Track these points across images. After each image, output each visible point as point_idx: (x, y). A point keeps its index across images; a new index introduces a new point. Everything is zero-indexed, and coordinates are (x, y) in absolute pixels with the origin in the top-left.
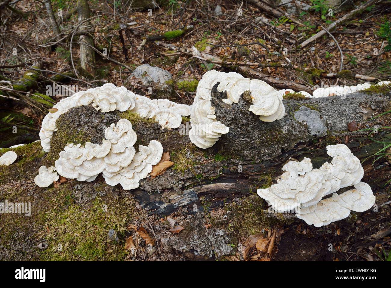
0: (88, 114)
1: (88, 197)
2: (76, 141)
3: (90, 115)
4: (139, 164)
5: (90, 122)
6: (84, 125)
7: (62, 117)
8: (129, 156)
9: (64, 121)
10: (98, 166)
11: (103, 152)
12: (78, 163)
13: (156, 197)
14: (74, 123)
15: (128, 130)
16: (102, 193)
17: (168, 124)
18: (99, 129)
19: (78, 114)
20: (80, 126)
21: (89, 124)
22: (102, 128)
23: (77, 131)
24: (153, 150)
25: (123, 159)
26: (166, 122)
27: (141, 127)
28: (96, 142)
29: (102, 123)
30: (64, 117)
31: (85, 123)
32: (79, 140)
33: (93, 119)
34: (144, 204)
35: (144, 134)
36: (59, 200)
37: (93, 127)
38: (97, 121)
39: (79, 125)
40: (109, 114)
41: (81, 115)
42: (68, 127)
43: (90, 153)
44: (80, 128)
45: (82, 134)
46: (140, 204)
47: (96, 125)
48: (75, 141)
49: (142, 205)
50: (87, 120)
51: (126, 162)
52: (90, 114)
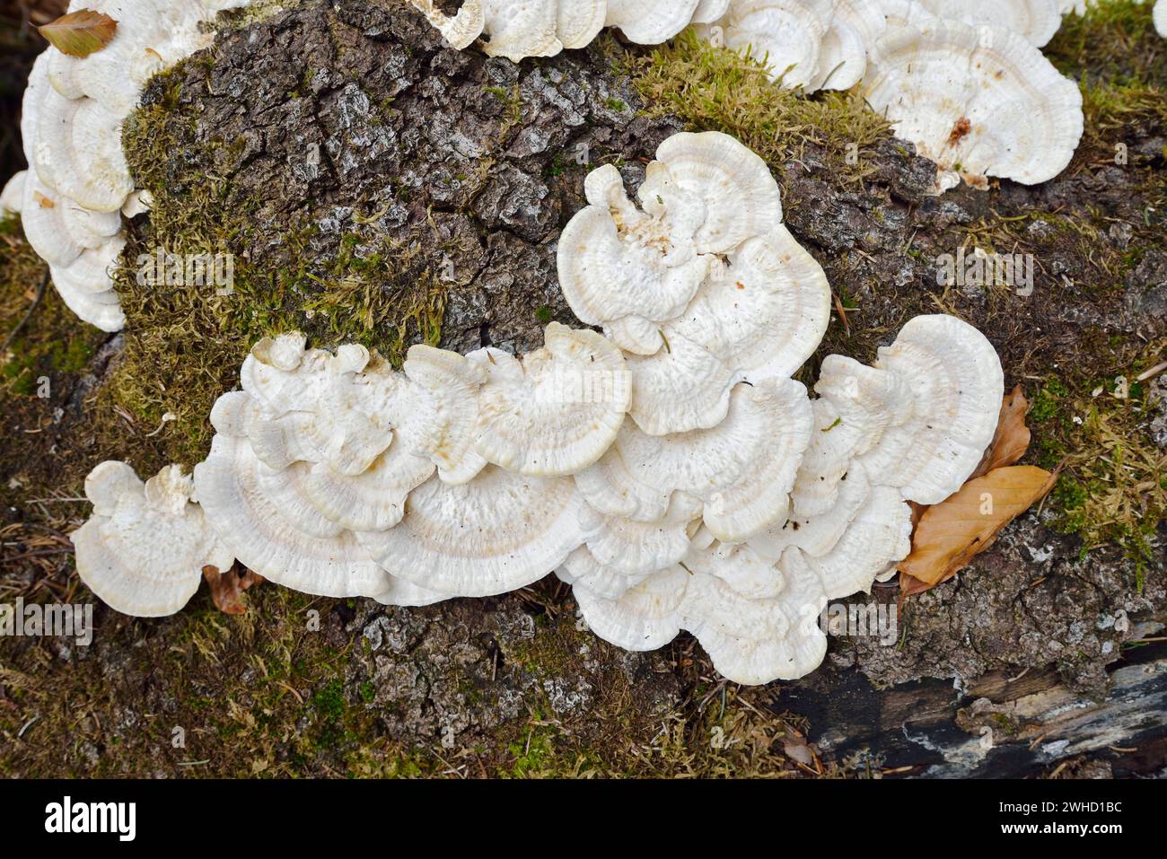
0: (389, 83)
1: (468, 703)
2: (317, 317)
3: (407, 94)
4: (830, 502)
5: (413, 156)
6: (369, 190)
7: (167, 105)
8: (763, 457)
9: (189, 138)
10: (528, 518)
11: (569, 426)
12: (376, 505)
13: (921, 703)
14: (283, 160)
15: (742, 234)
16: (568, 690)
17: (967, 142)
18: (499, 226)
19: (301, 88)
20: (336, 189)
21: (411, 178)
22: (518, 215)
23: (320, 237)
24: (923, 390)
25: (719, 480)
26: (951, 125)
27: (810, 183)
28: (484, 333)
29: (514, 161)
30: (182, 108)
31: (378, 170)
32: (342, 316)
33: (438, 128)
34: (841, 739)
35: (843, 249)
36: (273, 723)
37: (445, 208)
38: (468, 146)
39: (326, 187)
40: (557, 77)
41: (326, 92)
42: (239, 202)
43: (456, 432)
44: (340, 211)
45: (363, 268)
46: (811, 739)
47: (472, 183)
48: (310, 315)
49: (825, 743)
50: (387, 138)
51: (746, 502)
52: (403, 84)
